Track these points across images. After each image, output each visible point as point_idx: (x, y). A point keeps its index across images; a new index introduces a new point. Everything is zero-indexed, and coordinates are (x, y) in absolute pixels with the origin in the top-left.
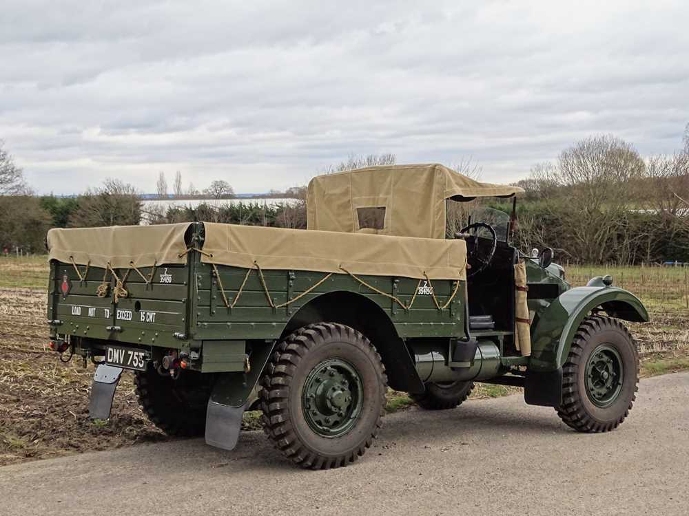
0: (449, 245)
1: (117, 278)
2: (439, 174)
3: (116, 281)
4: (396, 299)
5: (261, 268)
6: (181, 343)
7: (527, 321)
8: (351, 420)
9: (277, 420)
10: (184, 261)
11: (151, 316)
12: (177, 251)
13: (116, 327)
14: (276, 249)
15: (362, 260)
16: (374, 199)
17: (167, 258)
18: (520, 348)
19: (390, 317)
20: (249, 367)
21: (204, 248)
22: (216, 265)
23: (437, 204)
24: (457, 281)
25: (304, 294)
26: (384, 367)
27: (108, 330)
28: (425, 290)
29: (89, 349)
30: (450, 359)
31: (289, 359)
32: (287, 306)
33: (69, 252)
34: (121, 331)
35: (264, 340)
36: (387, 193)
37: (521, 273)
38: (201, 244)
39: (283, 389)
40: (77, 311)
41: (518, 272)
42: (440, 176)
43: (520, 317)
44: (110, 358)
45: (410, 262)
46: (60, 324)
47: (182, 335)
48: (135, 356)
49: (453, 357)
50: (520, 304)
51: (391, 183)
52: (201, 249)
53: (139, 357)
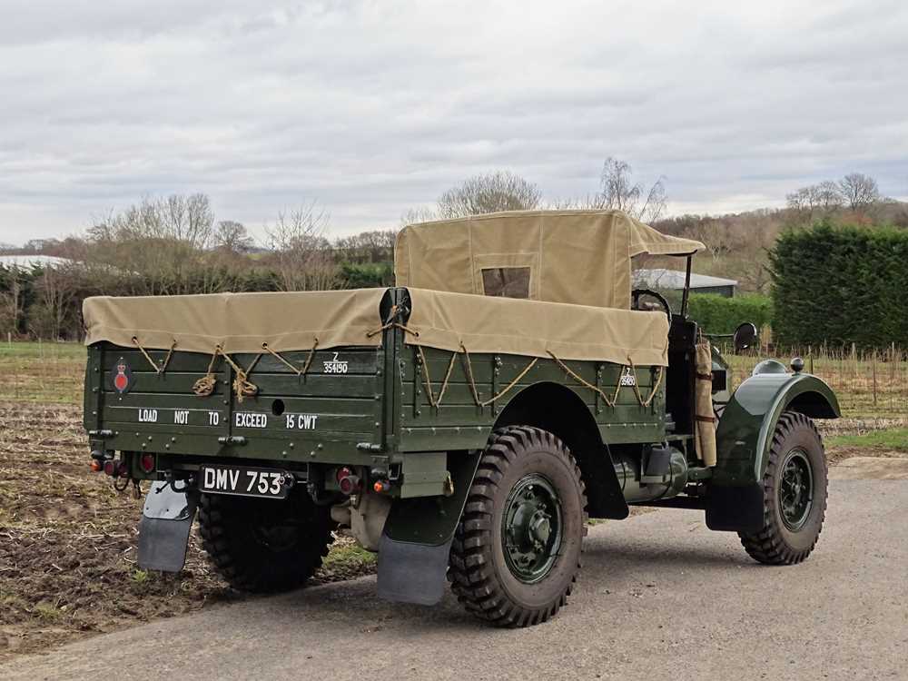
1: (235, 367)
2: (620, 223)
3: (233, 372)
4: (602, 393)
5: (468, 351)
6: (374, 457)
7: (712, 420)
8: (550, 558)
9: (477, 561)
10: (378, 341)
11: (308, 420)
12: (364, 328)
13: (235, 438)
15: (568, 340)
16: (509, 257)
17: (345, 338)
18: (703, 456)
19: (594, 416)
20: (452, 488)
21: (409, 323)
22: (422, 347)
23: (620, 263)
24: (659, 367)
25: (510, 386)
26: (583, 484)
27: (221, 442)
28: (627, 379)
29: (168, 471)
30: (642, 473)
31: (489, 476)
32: (492, 404)
33: (130, 329)
34: (243, 444)
35: (467, 451)
36: (533, 249)
37: (706, 355)
38: (406, 317)
39: (482, 518)
40: (150, 416)
41: (701, 355)
42: (621, 226)
43: (702, 414)
44: (210, 482)
45: (614, 342)
46: (111, 436)
47: (377, 447)
48: (261, 478)
49: (645, 471)
50: (704, 397)
51: (538, 235)
52: (405, 325)
53: (270, 480)
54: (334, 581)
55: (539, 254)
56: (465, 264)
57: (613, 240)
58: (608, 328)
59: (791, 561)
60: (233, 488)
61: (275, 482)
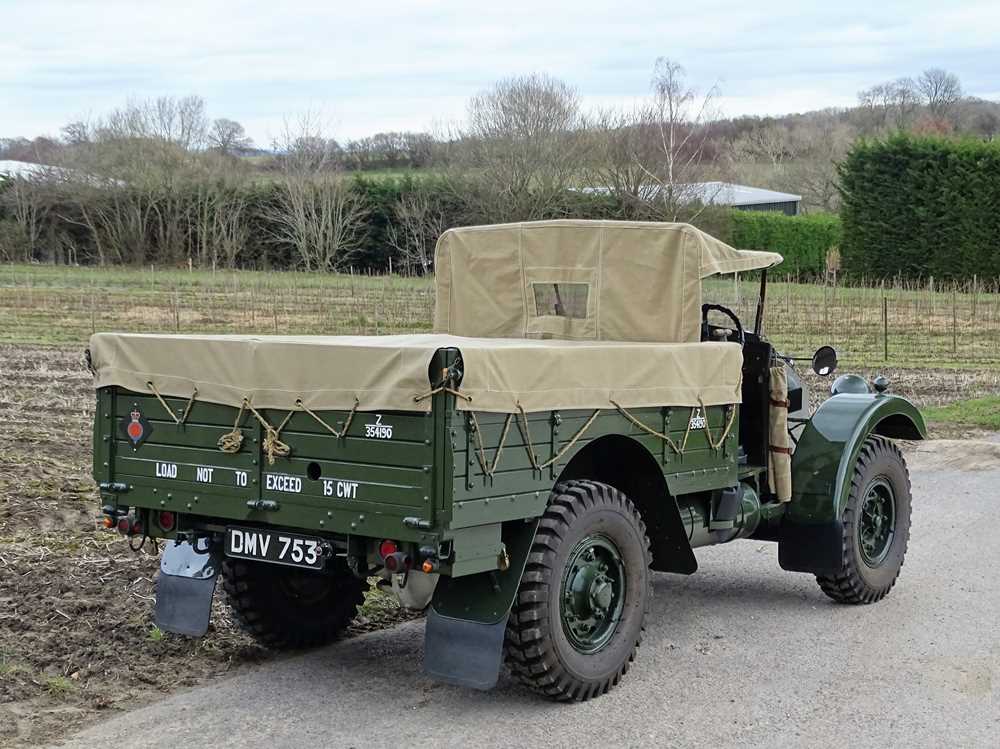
0: (725, 352)
1: (265, 424)
2: (690, 240)
3: (263, 429)
4: (669, 440)
5: (526, 411)
6: (422, 534)
7: (788, 450)
8: (612, 624)
9: (533, 636)
10: (426, 407)
11: (348, 489)
12: (411, 391)
13: (266, 502)
14: (541, 380)
15: (633, 386)
16: (564, 272)
17: (389, 401)
18: (776, 491)
19: (660, 465)
20: (507, 562)
21: (461, 388)
22: (475, 412)
23: (688, 285)
24: (732, 405)
26: (648, 540)
27: (250, 506)
28: (698, 422)
30: (711, 519)
31: (546, 542)
32: (551, 466)
33: (145, 374)
34: (275, 509)
35: (523, 520)
36: (591, 263)
37: (781, 380)
38: (458, 383)
39: (539, 589)
40: (169, 471)
41: (777, 380)
42: (691, 244)
43: (777, 444)
44: (237, 546)
46: (126, 491)
47: (426, 523)
48: (295, 545)
49: (714, 516)
50: (778, 426)
51: (598, 248)
52: (456, 390)
53: (305, 548)
54: (371, 630)
55: (597, 270)
56: (514, 277)
57: (682, 258)
58: (678, 369)
59: (870, 600)
60: (264, 555)
61: (310, 551)
